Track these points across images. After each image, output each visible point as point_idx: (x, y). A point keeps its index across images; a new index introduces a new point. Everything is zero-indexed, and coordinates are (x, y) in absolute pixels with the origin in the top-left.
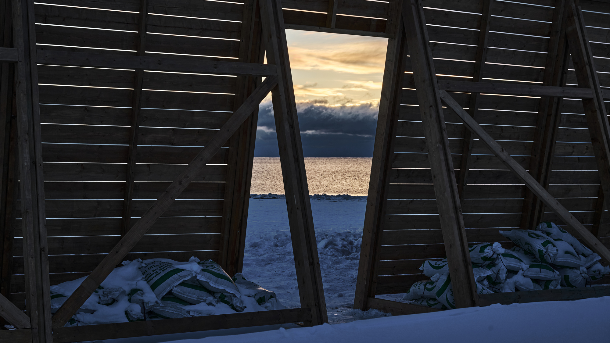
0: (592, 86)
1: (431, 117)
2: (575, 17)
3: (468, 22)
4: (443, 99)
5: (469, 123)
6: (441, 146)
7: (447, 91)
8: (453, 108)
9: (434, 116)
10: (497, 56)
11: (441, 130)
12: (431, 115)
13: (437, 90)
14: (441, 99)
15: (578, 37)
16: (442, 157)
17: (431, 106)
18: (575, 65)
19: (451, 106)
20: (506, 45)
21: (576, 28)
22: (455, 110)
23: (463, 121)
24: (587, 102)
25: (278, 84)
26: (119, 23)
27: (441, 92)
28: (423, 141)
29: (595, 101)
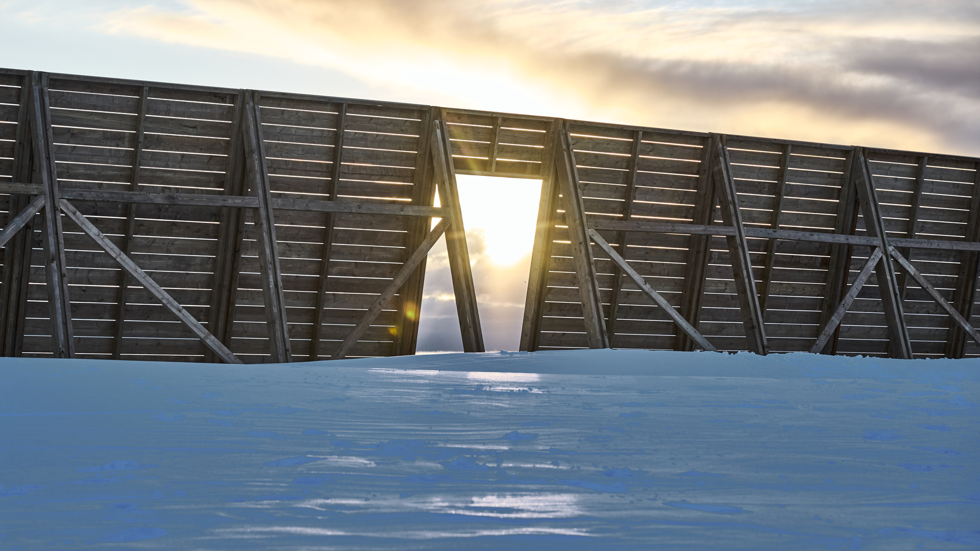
0: (735, 224)
1: (581, 253)
2: (721, 158)
3: (617, 163)
4: (592, 237)
5: (615, 259)
6: (589, 278)
7: (595, 229)
8: (601, 245)
9: (583, 251)
10: (646, 194)
11: (589, 263)
12: (581, 251)
13: (586, 228)
14: (590, 236)
15: (723, 177)
16: (591, 288)
17: (581, 243)
18: (721, 203)
19: (599, 243)
20: (655, 184)
21: (721, 168)
22: (602, 247)
23: (610, 257)
24: (731, 238)
25: (451, 224)
26: (317, 171)
27: (590, 230)
28: (575, 276)
29: (738, 238)
